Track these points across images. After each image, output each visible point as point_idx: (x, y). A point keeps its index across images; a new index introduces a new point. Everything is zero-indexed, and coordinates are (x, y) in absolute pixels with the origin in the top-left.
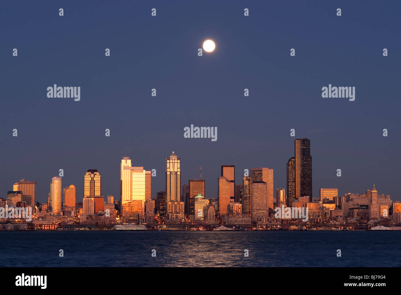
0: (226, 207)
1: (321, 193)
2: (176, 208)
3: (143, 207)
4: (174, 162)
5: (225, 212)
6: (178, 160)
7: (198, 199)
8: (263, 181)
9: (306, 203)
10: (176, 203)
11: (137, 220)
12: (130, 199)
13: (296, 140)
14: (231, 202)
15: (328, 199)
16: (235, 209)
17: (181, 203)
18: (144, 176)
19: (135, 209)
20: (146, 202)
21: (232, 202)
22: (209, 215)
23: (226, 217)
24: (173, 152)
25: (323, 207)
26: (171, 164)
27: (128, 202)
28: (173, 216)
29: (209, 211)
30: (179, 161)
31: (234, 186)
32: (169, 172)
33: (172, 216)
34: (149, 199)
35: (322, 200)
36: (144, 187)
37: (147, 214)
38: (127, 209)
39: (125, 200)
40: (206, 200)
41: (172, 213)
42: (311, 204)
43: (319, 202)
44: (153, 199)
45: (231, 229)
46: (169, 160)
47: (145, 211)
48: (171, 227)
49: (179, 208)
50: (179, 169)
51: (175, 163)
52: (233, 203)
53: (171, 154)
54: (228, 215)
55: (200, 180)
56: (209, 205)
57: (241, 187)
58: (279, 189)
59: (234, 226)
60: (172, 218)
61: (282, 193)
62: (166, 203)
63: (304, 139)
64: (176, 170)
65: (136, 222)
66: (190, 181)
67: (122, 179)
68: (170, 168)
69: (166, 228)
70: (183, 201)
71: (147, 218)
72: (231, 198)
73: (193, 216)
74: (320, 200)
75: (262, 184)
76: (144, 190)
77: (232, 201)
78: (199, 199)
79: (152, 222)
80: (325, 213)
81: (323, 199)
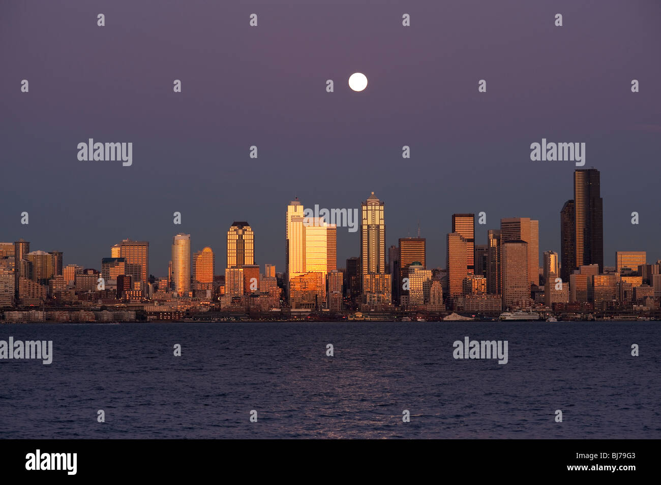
0: (460, 283)
1: (619, 259)
2: (377, 284)
3: (323, 283)
4: (373, 209)
5: (460, 291)
6: (380, 205)
7: (413, 269)
8: (521, 239)
9: (593, 276)
10: (377, 277)
11: (313, 304)
12: (301, 269)
13: (577, 172)
14: (469, 274)
15: (630, 269)
16: (475, 285)
17: (387, 276)
18: (325, 232)
19: (311, 286)
20: (329, 274)
21: (471, 274)
22: (432, 296)
23: (460, 299)
24: (373, 193)
25: (621, 282)
26: (370, 212)
27: (299, 274)
28: (374, 297)
29: (432, 289)
30: (382, 208)
31: (474, 248)
32: (366, 226)
33: (371, 297)
34: (334, 271)
35: (619, 270)
36: (325, 250)
37: (330, 294)
38: (297, 287)
39: (295, 271)
40: (428, 271)
41: (372, 293)
42: (602, 276)
43: (614, 274)
44: (340, 270)
45: (468, 319)
46: (367, 205)
47: (327, 290)
48: (369, 315)
49: (383, 285)
50: (383, 220)
51: (375, 210)
52: (472, 276)
53: (369, 196)
54: (464, 295)
55: (417, 238)
56: (432, 279)
57: (485, 250)
58: (548, 252)
59: (474, 314)
60: (371, 300)
61: (553, 259)
62: (362, 277)
63: (589, 170)
64: (377, 223)
65: (313, 307)
66: (400, 240)
67: (289, 238)
68: (367, 219)
69: (363, 317)
70: (389, 274)
71: (330, 302)
72: (469, 267)
73: (406, 298)
74: (616, 271)
75: (520, 244)
76: (325, 256)
77: (470, 272)
78: (416, 269)
79: (338, 308)
80: (625, 292)
81: (622, 269)
